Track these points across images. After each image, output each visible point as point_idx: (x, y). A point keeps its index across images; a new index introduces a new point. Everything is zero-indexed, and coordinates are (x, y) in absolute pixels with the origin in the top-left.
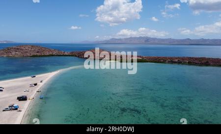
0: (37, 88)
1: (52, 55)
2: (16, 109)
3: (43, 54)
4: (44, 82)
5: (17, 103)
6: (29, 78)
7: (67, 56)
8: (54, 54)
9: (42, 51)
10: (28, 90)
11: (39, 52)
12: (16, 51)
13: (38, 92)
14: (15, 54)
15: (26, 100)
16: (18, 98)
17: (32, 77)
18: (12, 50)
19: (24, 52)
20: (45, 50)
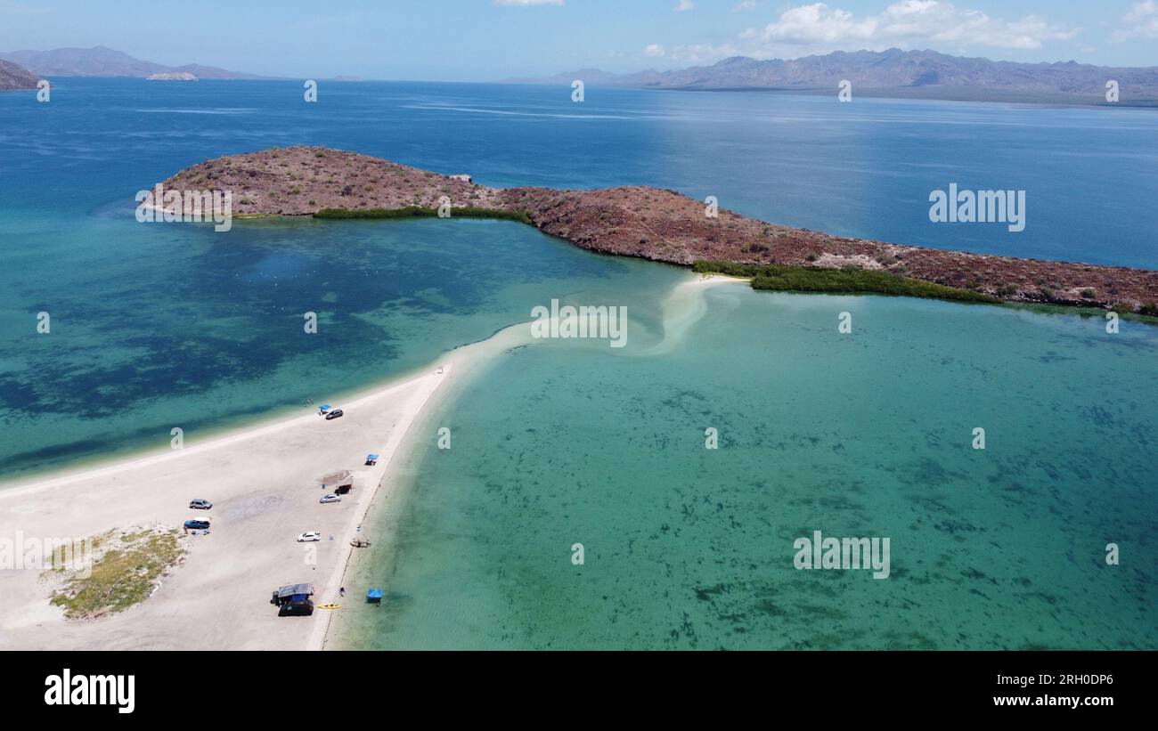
1: (416, 214)
4: (382, 464)
8: (424, 201)
9: (368, 185)
10: (316, 537)
11: (354, 190)
12: (246, 188)
13: (359, 546)
14: (242, 203)
15: (310, 614)
16: (276, 600)
17: (327, 419)
18: (228, 179)
19: (283, 191)
20: (382, 177)
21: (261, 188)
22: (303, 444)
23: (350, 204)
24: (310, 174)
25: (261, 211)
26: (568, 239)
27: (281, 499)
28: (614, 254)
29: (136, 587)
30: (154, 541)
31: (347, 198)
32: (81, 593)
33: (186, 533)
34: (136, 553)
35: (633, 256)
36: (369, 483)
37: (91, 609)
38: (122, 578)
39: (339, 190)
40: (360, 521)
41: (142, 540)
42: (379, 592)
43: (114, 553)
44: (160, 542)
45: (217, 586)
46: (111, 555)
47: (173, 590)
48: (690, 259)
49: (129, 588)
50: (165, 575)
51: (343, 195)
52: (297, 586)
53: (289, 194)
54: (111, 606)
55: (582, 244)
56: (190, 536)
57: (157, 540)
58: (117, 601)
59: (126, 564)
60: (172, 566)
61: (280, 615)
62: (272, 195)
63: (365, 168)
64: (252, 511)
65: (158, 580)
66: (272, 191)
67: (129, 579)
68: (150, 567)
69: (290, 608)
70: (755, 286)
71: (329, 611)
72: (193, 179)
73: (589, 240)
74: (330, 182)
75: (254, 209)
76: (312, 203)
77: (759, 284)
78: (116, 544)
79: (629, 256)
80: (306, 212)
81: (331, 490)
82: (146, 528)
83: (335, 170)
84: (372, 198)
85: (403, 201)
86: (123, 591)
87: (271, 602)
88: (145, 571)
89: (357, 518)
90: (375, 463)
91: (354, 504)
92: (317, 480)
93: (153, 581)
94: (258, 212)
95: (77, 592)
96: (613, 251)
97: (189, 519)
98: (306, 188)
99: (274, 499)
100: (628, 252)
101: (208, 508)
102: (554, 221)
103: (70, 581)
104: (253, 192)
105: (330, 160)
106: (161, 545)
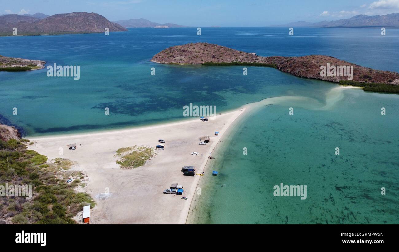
1: (236, 64)
3: (221, 61)
5: (182, 181)
6: (198, 121)
8: (239, 60)
9: (220, 55)
10: (197, 154)
11: (216, 56)
12: (182, 55)
13: (210, 158)
14: (180, 60)
15: (194, 176)
16: (183, 170)
17: (203, 121)
18: (176, 52)
19: (193, 56)
20: (225, 53)
21: (186, 55)
22: (195, 128)
23: (214, 61)
24: (202, 51)
25: (186, 63)
26: (290, 73)
27: (187, 142)
28: (307, 78)
29: (141, 162)
30: (147, 150)
31: (213, 59)
32: (125, 161)
33: (157, 149)
34: (142, 153)
35: (315, 79)
36: (215, 141)
37: (128, 166)
38: (137, 159)
39: (211, 56)
40: (212, 151)
41: (143, 149)
42: (217, 172)
43: (135, 152)
44: (149, 150)
45: (165, 164)
46: (134, 152)
47: (152, 164)
48: (338, 80)
49: (139, 162)
50: (150, 160)
51: (212, 58)
52: (190, 167)
53: (195, 57)
54: (133, 166)
55: (295, 75)
56: (158, 150)
57: (148, 150)
58: (135, 165)
59: (138, 155)
60: (152, 157)
61: (184, 175)
62: (190, 57)
63: (220, 49)
64: (177, 145)
65: (148, 161)
66: (189, 56)
67: (139, 159)
68: (145, 157)
69: (187, 173)
70: (364, 90)
71: (200, 176)
72: (166, 53)
73: (298, 73)
74: (208, 54)
75: (183, 62)
76: (202, 60)
77: (367, 89)
78: (136, 150)
79: (313, 79)
80: (200, 63)
81: (203, 141)
82: (145, 146)
83: (210, 50)
84: (221, 59)
85: (232, 60)
86: (137, 162)
87: (181, 171)
88: (144, 158)
89: (211, 150)
90: (218, 135)
91: (210, 146)
92: (198, 138)
93: (146, 161)
94: (185, 63)
95: (124, 161)
96: (307, 77)
97: (158, 145)
98: (200, 56)
99: (184, 142)
100: (313, 77)
101: (164, 143)
102: (285, 67)
103: (122, 158)
104: (184, 57)
105: (209, 47)
106: (149, 151)
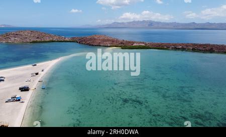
0: (39, 78)
1: (53, 41)
2: (19, 100)
3: (43, 40)
4: (45, 71)
5: (19, 94)
6: (30, 66)
7: (68, 41)
8: (54, 39)
9: (42, 37)
10: (30, 80)
11: (39, 38)
12: (15, 37)
13: (40, 82)
14: (14, 40)
15: (28, 91)
17: (33, 66)
18: (11, 36)
20: (45, 35)
21: (19, 37)
22: (28, 69)
23: (38, 40)
25: (19, 41)
26: (85, 44)
27: (22, 76)
39: (36, 37)
42: (45, 87)
45: (6, 88)
48: (109, 45)
52: (25, 86)
53: (25, 38)
55: (88, 44)
61: (21, 91)
64: (15, 78)
66: (21, 38)
69: (23, 90)
70: (122, 48)
71: (33, 90)
72: (3, 36)
74: (34, 36)
75: (17, 41)
76: (30, 40)
80: (29, 42)
81: (34, 74)
83: (35, 34)
85: (50, 39)
87: (19, 89)
91: (39, 76)
92: (31, 73)
96: (94, 45)
98: (29, 37)
99: (20, 76)
100: (97, 45)
101: (4, 78)
102: (81, 41)
104: (17, 38)
105: (34, 32)
